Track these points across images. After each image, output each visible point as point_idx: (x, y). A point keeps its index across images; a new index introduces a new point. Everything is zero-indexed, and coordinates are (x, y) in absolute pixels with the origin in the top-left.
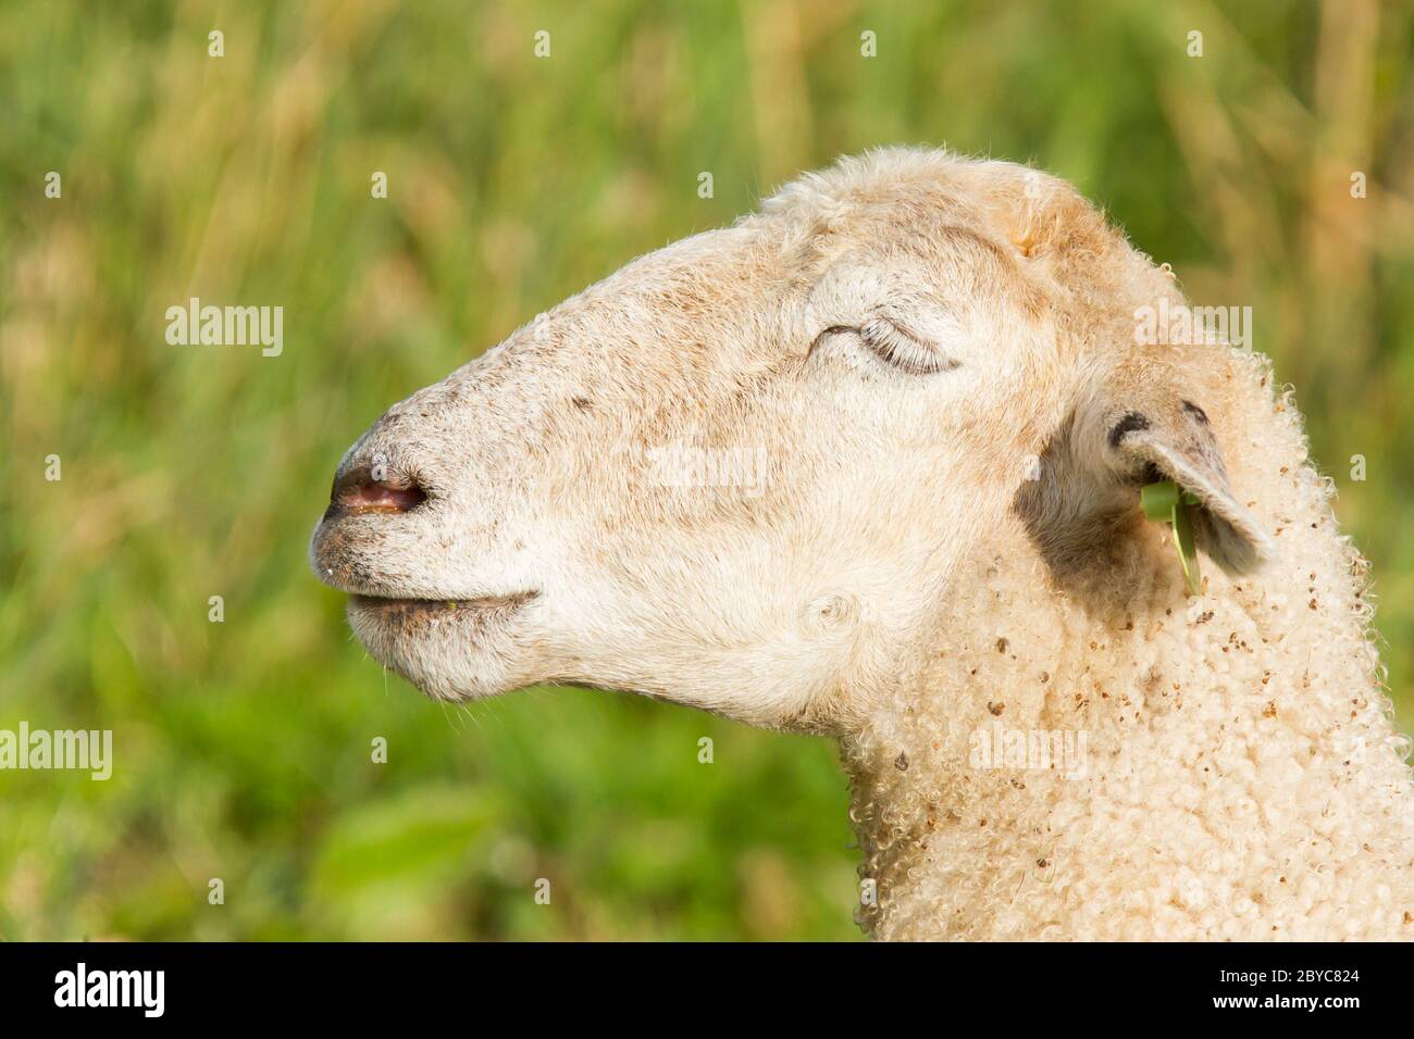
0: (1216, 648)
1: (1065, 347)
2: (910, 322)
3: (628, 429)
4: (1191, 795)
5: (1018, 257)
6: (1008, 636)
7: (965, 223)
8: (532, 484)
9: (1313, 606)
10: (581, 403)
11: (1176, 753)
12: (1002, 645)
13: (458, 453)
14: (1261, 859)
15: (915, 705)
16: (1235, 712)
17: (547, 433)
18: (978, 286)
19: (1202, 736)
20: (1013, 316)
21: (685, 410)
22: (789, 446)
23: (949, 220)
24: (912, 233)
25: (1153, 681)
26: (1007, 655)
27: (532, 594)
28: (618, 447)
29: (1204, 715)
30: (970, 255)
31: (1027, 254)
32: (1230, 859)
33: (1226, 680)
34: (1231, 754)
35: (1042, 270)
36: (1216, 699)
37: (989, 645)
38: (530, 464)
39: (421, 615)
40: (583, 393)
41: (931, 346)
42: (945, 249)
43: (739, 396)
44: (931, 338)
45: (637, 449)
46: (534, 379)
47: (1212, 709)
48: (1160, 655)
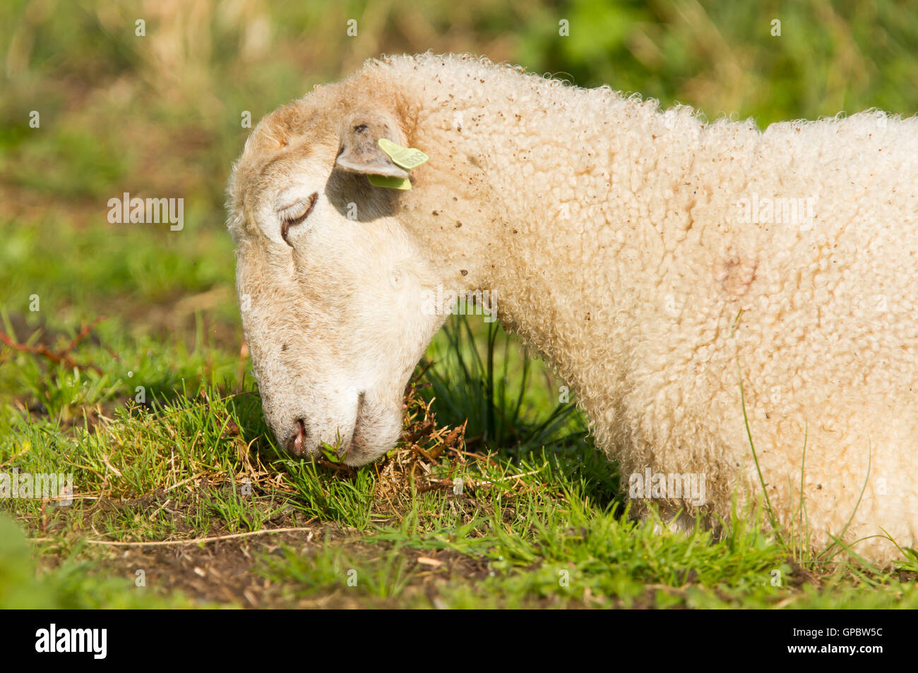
0: (474, 128)
1: (329, 142)
2: (285, 203)
4: (529, 168)
5: (285, 149)
6: (433, 210)
9: (482, 81)
10: (284, 348)
11: (507, 164)
12: (435, 213)
14: (575, 157)
15: (444, 258)
16: (507, 131)
17: (293, 366)
18: (285, 172)
19: (507, 150)
20: (304, 163)
25: (473, 160)
26: (440, 214)
27: (361, 395)
29: (499, 145)
30: (273, 170)
31: (285, 144)
32: (563, 169)
33: (490, 129)
34: (524, 143)
35: (295, 141)
36: (495, 137)
37: (434, 219)
41: (298, 201)
44: (294, 199)
47: (498, 141)
48: (464, 153)
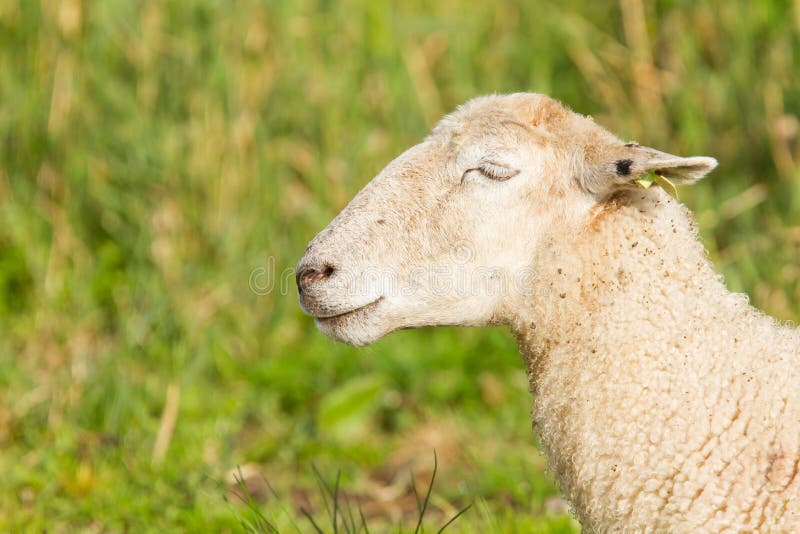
0: (641, 256)
1: (559, 155)
2: (496, 160)
3: (401, 227)
4: (644, 313)
5: (532, 127)
6: (562, 267)
7: (508, 119)
8: (370, 256)
9: (674, 231)
10: (381, 222)
11: (635, 299)
12: (560, 271)
13: (339, 251)
14: (675, 331)
15: (533, 302)
16: (653, 279)
17: (371, 236)
18: (519, 139)
19: (643, 290)
20: (535, 148)
21: (421, 215)
22: (462, 219)
23: (501, 120)
24: (489, 127)
25: (621, 273)
26: (562, 275)
27: (381, 298)
28: (399, 235)
29: (642, 282)
30: (514, 130)
31: (535, 125)
32: (663, 334)
33: (648, 267)
34: (656, 295)
35: (542, 129)
36: (645, 275)
37: (555, 272)
38: (367, 248)
39: (343, 318)
40: (380, 218)
41: (507, 166)
42: (503, 130)
43: (439, 205)
44: (506, 163)
45: (406, 234)
46: (361, 217)
47: (645, 279)
48: (621, 263)
